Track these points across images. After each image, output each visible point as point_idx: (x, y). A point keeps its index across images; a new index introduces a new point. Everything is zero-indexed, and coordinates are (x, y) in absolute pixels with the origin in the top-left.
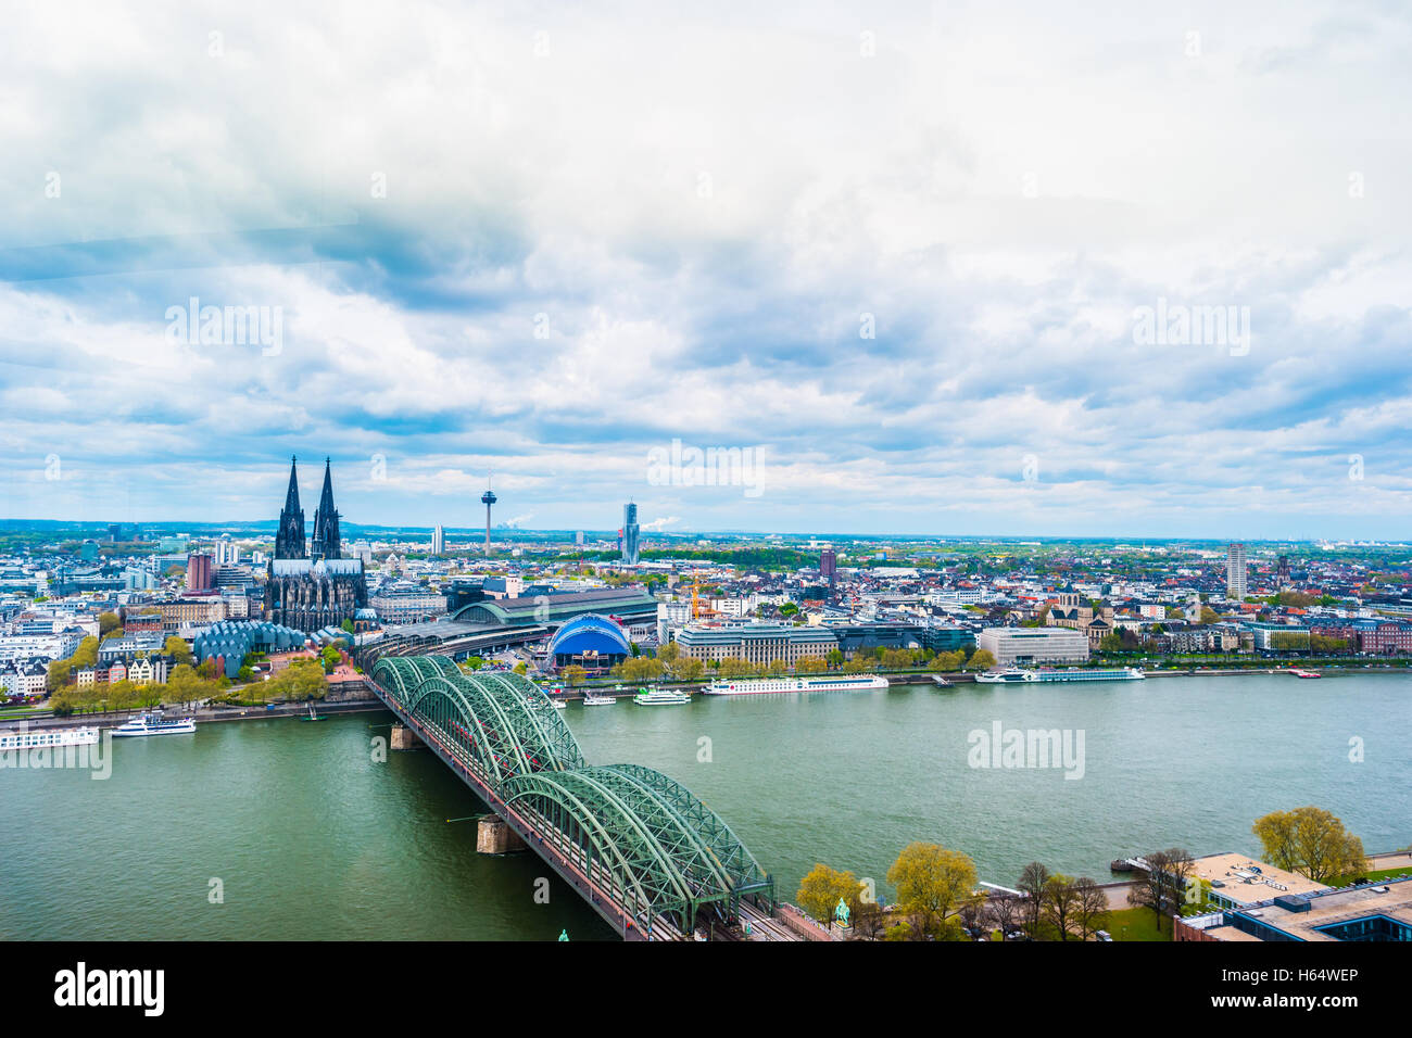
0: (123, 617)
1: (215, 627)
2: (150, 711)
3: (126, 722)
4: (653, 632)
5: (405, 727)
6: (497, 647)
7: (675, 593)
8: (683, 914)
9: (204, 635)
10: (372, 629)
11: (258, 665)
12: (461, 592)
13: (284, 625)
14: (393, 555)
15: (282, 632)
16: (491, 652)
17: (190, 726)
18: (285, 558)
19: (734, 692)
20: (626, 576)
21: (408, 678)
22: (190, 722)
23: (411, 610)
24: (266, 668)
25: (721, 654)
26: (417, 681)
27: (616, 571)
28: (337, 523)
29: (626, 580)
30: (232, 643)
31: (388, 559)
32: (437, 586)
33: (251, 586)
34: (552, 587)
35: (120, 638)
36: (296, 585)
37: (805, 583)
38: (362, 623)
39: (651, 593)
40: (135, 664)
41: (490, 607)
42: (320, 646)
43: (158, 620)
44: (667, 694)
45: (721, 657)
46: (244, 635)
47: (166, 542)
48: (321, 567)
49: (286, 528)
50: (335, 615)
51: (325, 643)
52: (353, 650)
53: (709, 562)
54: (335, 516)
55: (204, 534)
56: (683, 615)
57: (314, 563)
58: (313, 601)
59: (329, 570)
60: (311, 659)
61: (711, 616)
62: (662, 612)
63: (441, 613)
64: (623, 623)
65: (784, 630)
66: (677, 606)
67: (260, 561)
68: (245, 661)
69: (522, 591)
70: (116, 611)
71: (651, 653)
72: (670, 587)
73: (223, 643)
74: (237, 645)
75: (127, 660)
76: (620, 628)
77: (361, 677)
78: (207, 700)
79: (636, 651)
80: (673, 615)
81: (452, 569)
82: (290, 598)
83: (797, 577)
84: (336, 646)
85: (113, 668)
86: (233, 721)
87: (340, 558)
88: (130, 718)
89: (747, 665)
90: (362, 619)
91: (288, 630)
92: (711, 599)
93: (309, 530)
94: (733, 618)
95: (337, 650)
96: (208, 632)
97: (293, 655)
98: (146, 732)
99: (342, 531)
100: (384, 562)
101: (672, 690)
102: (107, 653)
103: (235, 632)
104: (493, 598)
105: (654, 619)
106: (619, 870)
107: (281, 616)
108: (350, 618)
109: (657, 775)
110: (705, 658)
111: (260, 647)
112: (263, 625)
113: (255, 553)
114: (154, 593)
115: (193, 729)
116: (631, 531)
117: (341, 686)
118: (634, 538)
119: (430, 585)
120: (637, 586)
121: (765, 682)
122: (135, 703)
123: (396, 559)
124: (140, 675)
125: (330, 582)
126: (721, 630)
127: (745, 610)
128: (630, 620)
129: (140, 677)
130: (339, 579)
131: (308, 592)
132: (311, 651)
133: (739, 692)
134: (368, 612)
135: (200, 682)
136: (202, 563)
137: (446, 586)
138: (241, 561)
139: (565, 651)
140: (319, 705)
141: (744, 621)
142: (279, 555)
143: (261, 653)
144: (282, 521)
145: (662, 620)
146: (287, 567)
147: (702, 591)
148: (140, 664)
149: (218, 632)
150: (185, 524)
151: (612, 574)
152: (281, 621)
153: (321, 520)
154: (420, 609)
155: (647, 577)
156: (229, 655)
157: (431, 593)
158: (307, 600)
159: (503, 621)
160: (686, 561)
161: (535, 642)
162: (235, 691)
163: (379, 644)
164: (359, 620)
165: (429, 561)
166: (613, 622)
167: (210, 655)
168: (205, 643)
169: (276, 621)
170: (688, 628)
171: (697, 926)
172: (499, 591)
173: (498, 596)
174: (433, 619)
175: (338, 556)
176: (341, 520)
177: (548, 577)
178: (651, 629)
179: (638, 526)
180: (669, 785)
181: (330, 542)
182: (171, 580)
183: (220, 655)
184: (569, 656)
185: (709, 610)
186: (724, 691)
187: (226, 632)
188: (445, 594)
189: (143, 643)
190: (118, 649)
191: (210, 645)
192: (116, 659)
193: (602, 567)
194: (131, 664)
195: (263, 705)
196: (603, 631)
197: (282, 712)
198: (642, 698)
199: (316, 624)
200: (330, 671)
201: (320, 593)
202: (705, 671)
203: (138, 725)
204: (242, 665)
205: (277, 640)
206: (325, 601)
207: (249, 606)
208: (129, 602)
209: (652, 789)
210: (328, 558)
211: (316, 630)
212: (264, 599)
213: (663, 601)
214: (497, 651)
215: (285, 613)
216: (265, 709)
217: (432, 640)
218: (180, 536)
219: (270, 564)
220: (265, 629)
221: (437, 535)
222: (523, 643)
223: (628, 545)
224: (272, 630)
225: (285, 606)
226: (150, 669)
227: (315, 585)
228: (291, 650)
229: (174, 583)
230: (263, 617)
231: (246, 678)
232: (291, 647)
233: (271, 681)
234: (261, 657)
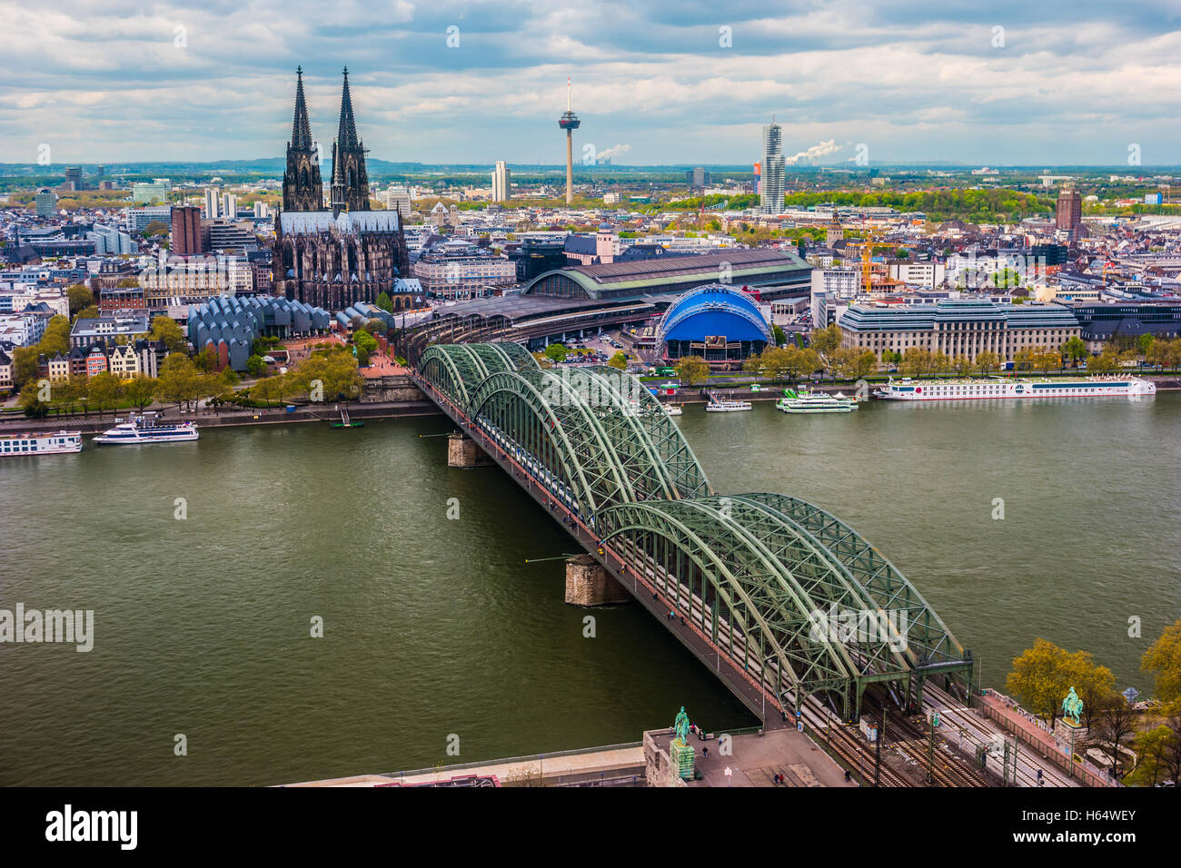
0: (96, 292)
1: (213, 303)
2: (140, 413)
3: (112, 426)
4: (803, 309)
5: (466, 438)
6: (585, 330)
7: (837, 255)
8: (845, 695)
9: (199, 314)
10: (417, 307)
11: (271, 355)
12: (534, 255)
13: (302, 301)
14: (440, 205)
15: (300, 310)
16: (578, 338)
17: (190, 432)
18: (298, 211)
19: (920, 396)
20: (766, 231)
21: (467, 372)
22: (191, 428)
23: (467, 279)
24: (282, 358)
25: (903, 343)
26: (479, 377)
27: (751, 224)
28: (363, 160)
29: (765, 237)
30: (236, 324)
31: (434, 210)
32: (502, 247)
33: (255, 248)
34: (660, 247)
35: (95, 319)
36: (314, 247)
37: (1033, 240)
38: (403, 298)
39: (802, 255)
40: (117, 352)
41: (575, 275)
42: (349, 329)
43: (140, 295)
44: (824, 398)
45: (903, 348)
46: (251, 314)
47: (141, 191)
48: (345, 221)
49: (296, 169)
50: (367, 287)
51: (357, 325)
52: (393, 335)
53: (888, 210)
54: (358, 151)
55: (189, 179)
56: (846, 287)
57: (336, 217)
58: (337, 270)
59: (356, 226)
60: (338, 346)
61: (889, 287)
62: (818, 282)
63: (509, 285)
64: (762, 298)
65: (998, 309)
66: (840, 274)
67: (263, 215)
68: (255, 349)
69: (618, 253)
70: (87, 283)
71: (803, 341)
72: (830, 247)
73: (225, 325)
74: (242, 326)
75: (107, 346)
76: (757, 304)
77: (405, 371)
78: (209, 400)
79: (780, 338)
80: (834, 286)
81: (520, 224)
82: (306, 265)
83: (1020, 231)
84: (371, 329)
85: (91, 357)
86: (245, 427)
87: (370, 210)
88: (117, 420)
89: (940, 360)
90: (403, 293)
91: (307, 308)
92: (890, 263)
93: (326, 173)
94: (922, 290)
95: (372, 334)
96: (205, 311)
97: (315, 342)
98: (138, 439)
99: (370, 172)
100: (428, 214)
101: (832, 393)
102: (82, 338)
103: (238, 310)
104: (579, 263)
105: (805, 293)
106: (757, 634)
107: (297, 289)
108: (387, 292)
109: (809, 509)
110: (880, 348)
111: (271, 330)
112: (274, 301)
113: (256, 203)
114: (132, 259)
115: (195, 435)
116: (773, 167)
117: (380, 382)
118: (777, 177)
119: (492, 246)
120: (782, 246)
121: (968, 383)
122: (122, 402)
123: (445, 210)
124: (124, 366)
125: (357, 242)
126: (904, 308)
127: (939, 280)
128: (771, 294)
129: (125, 369)
130: (370, 238)
131: (329, 257)
132: (338, 336)
133: (928, 396)
134: (411, 284)
135: (200, 376)
136: (189, 218)
137: (515, 247)
138: (240, 215)
139: (681, 337)
140: (352, 408)
141: (938, 295)
142: (289, 207)
143: (273, 338)
144: (290, 160)
145: (817, 294)
146: (301, 222)
147: (876, 252)
148: (123, 352)
149: (216, 310)
150: (165, 166)
151: (745, 228)
152: (297, 296)
153: (341, 157)
154: (480, 279)
155: (796, 232)
156: (233, 341)
157: (494, 256)
158: (330, 267)
159: (594, 296)
160: (852, 208)
161: (639, 324)
162: (246, 387)
163: (427, 327)
164: (398, 293)
165: (491, 212)
166: (746, 296)
167: (210, 341)
168: (202, 325)
169: (290, 296)
170: (855, 304)
171: (864, 712)
172: (587, 253)
173: (587, 260)
174: (497, 292)
175: (366, 207)
176: (367, 156)
177: (655, 233)
178: (802, 307)
179: (783, 159)
180: (826, 524)
181: (354, 189)
182: (151, 242)
183: (221, 340)
184: (685, 344)
185: (887, 280)
186: (907, 395)
187: (228, 310)
188: (512, 258)
189: (124, 324)
190: (93, 332)
191: (208, 327)
192: (93, 346)
193: (730, 219)
194: (112, 352)
195: (282, 406)
196: (732, 308)
197: (306, 415)
198: (789, 403)
199: (344, 300)
200: (364, 363)
201: (345, 258)
202: (881, 366)
203: (126, 431)
204: (251, 354)
205: (292, 321)
206: (353, 268)
207: (255, 276)
208: (101, 271)
209: (803, 528)
210: (353, 209)
211: (343, 308)
212: (273, 267)
213: (819, 266)
214: (585, 336)
215: (301, 284)
216: (283, 412)
217: (498, 321)
218: (159, 181)
219: (278, 219)
220: (276, 306)
221: (499, 175)
222: (621, 325)
223: (769, 187)
224: (286, 308)
225: (300, 276)
226: (136, 359)
227: (338, 246)
228: (313, 335)
229: (155, 246)
230: (273, 290)
231: (256, 371)
232: (312, 330)
233: (289, 376)
234: (274, 344)
